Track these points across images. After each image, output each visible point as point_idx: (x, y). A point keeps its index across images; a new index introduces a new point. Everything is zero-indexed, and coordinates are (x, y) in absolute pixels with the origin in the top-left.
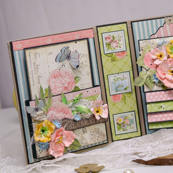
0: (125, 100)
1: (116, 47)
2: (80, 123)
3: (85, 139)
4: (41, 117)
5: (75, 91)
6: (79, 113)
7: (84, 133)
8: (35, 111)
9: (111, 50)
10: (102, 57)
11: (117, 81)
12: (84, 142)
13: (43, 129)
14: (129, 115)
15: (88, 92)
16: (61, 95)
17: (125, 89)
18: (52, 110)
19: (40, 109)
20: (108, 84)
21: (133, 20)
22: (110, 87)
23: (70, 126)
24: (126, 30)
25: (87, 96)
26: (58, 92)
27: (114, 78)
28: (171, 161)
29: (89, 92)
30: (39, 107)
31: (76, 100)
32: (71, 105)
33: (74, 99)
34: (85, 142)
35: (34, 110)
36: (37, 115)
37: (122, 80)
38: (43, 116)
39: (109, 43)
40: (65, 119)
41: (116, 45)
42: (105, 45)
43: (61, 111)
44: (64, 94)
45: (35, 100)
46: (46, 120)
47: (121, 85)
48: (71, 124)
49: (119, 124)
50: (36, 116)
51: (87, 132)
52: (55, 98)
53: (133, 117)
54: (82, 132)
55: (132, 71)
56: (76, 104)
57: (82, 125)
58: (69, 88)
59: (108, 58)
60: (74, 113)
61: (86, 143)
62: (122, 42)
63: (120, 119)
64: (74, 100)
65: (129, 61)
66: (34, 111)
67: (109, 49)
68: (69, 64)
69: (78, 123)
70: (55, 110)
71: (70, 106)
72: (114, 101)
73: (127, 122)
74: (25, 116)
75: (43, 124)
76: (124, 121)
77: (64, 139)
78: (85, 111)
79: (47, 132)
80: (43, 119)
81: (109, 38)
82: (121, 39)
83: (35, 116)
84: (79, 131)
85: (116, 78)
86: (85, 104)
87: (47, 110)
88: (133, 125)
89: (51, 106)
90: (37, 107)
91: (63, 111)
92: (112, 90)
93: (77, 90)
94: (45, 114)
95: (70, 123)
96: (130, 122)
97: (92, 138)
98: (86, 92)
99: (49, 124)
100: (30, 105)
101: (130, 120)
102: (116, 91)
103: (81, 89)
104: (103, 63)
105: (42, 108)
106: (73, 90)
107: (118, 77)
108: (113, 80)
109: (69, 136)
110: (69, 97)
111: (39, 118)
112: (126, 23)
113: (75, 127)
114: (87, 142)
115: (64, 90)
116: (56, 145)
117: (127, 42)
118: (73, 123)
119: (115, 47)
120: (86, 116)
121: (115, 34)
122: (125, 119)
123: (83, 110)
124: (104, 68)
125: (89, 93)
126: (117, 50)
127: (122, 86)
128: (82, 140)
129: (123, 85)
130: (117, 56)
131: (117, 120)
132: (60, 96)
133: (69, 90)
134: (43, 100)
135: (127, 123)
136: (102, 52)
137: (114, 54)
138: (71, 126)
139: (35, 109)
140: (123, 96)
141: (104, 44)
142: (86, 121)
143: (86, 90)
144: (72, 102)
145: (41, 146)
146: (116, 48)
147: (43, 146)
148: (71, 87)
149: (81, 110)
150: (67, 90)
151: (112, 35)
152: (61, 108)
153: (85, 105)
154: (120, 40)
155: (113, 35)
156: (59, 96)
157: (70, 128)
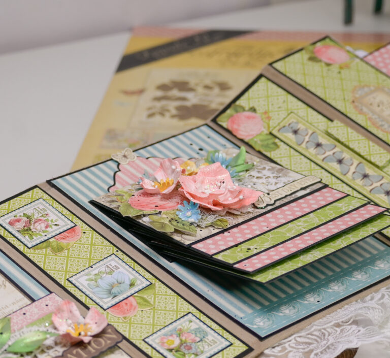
0: (150, 304)
1: (47, 227)
9: (39, 237)
10: (28, 255)
11: (99, 280)
14: (184, 325)
15: (24, 314)
17: (132, 285)
20: (83, 292)
22: (91, 295)
24: (46, 197)
27: (86, 277)
29: (28, 314)
37: (111, 272)
39: (26, 228)
41: (43, 225)
42: (20, 237)
47: (116, 283)
49: (173, 349)
53: (195, 324)
55: (120, 251)
59: (44, 250)
62: (53, 216)
63: (169, 340)
67: (34, 237)
72: (125, 316)
73: (190, 338)
76: (181, 340)
81: (18, 221)
82: (48, 212)
85: (92, 277)
88: (210, 338)
92: (101, 299)
96: (198, 335)
101: (193, 332)
102: (114, 297)
104: (38, 264)
107: (96, 272)
108: (88, 282)
112: (36, 187)
117: (65, 211)
119: (44, 229)
121: (29, 210)
122: (179, 335)
124: (48, 272)
125: (31, 315)
126: (52, 232)
127: (120, 284)
129: (120, 281)
130: (63, 241)
131: (162, 344)
135: (191, 340)
136: (21, 248)
137: (51, 240)
140: (136, 298)
141: (17, 234)
143: (19, 312)
146: (49, 229)
151: (22, 214)
154: (47, 215)
155: (24, 214)
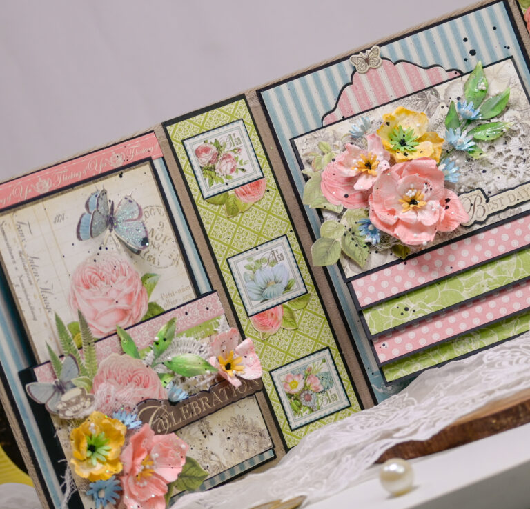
0: (295, 322)
1: (232, 170)
2: (190, 406)
3: (212, 453)
4: (79, 406)
5: (151, 316)
6: (179, 380)
7: (205, 437)
8: (56, 394)
9: (219, 183)
10: (199, 208)
11: (258, 271)
12: (213, 463)
13: (92, 442)
14: (316, 363)
15: (186, 313)
16: (116, 333)
17: (287, 288)
18: (102, 381)
19: (68, 386)
20: (235, 283)
21: (261, 85)
22: (242, 291)
23: (164, 420)
24: (248, 118)
25: (188, 325)
26: (106, 327)
27: (246, 262)
28: (494, 421)
29: (189, 314)
30: (65, 380)
31: (162, 343)
32: (152, 360)
33: (156, 338)
34: (216, 463)
35: (52, 391)
36: (65, 405)
37: (272, 264)
38: (82, 404)
39: (211, 165)
40: (145, 401)
41: (230, 166)
42: (199, 173)
43: (129, 381)
44: (125, 329)
45: (49, 362)
46: (95, 413)
47: (273, 280)
48: (166, 413)
49: (293, 395)
50: (64, 407)
51: (212, 431)
52: (102, 347)
53: (327, 367)
54: (200, 433)
55: (293, 233)
56: (164, 354)
57: (197, 412)
58: (134, 310)
59: (218, 207)
60: (165, 383)
61: (218, 465)
62: (245, 155)
63: (294, 381)
64: (157, 344)
65: (277, 204)
66: (52, 395)
67: (214, 183)
68: (117, 241)
69: (185, 409)
70: (111, 380)
71: (150, 363)
72: (264, 332)
73: (314, 385)
74: (27, 417)
75: (89, 426)
76: (305, 385)
77: (155, 462)
78: (194, 367)
79: (106, 447)
80: (87, 412)
81: (206, 150)
82: (242, 146)
83: (60, 407)
84: (189, 433)
85: (252, 263)
86: (189, 349)
87: (91, 384)
88: (333, 390)
89: (98, 371)
90: (61, 381)
91: (134, 379)
92: (250, 299)
93: (157, 312)
94: (86, 397)
95: (161, 411)
96: (324, 383)
97: (231, 448)
98: (184, 316)
99: (105, 425)
100: (38, 378)
101: (321, 377)
102: (263, 301)
103: (166, 309)
104: (205, 225)
105: (74, 381)
106: (146, 315)
107: (258, 257)
108: (246, 270)
109: (169, 450)
110: (139, 336)
111: (75, 412)
112: (242, 97)
113: (177, 420)
114: (219, 462)
115: (122, 319)
116: (138, 483)
117: (260, 151)
118: (169, 411)
119: (228, 172)
120: (199, 387)
121: (222, 136)
122: (306, 377)
123: (187, 366)
124: (212, 241)
125: (191, 318)
126: (236, 180)
127: (276, 283)
128: (205, 460)
129: (277, 279)
130: (242, 198)
131: (286, 383)
132: (115, 337)
133: (135, 316)
134: (70, 355)
135: (314, 387)
136: (196, 194)
137: (230, 193)
138: (167, 421)
139: (54, 387)
140: (285, 310)
141: (197, 169)
142: (204, 400)
143: (182, 308)
144: (152, 351)
145: (95, 496)
146: (234, 175)
147: (102, 494)
148: (138, 308)
149: (184, 368)
150: (129, 317)
151: (213, 141)
152: (128, 371)
153: (190, 352)
154: (239, 150)
155: (216, 141)
156: (111, 338)
157: (166, 427)
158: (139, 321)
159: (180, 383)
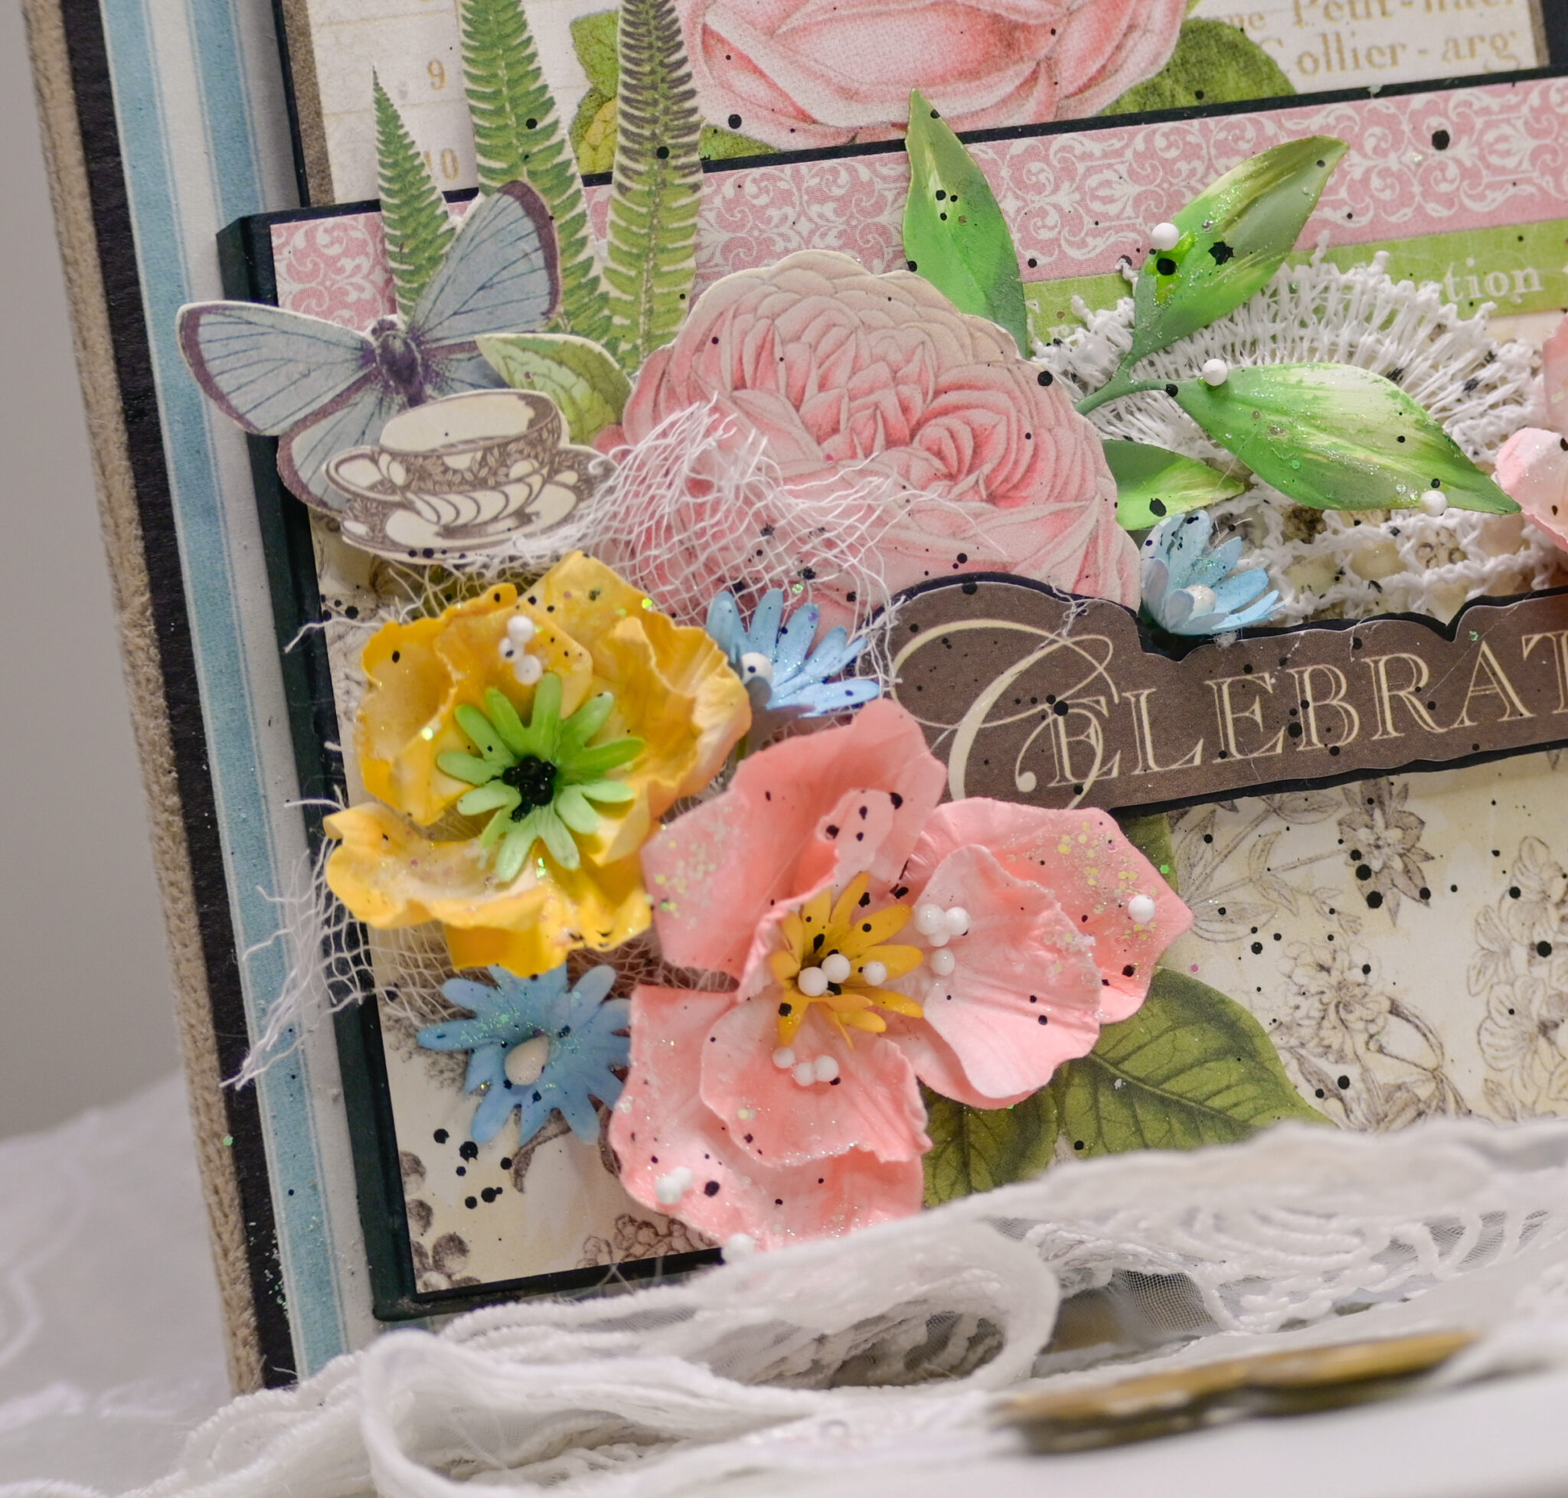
2: (1285, 685)
3: (1395, 1010)
4: (491, 502)
5: (1185, 100)
6: (1275, 521)
7: (1374, 900)
8: (367, 399)
12: (1385, 1072)
15: (1441, 140)
16: (899, 145)
18: (696, 393)
19: (460, 369)
23: (1077, 726)
25: (1435, 210)
26: (849, 94)
29: (1460, 149)
30: (451, 331)
31: (1197, 266)
32: (1106, 358)
33: (1166, 233)
34: (1408, 1075)
35: (345, 376)
36: (398, 475)
38: (517, 494)
40: (969, 583)
43: (891, 443)
44: (967, 137)
45: (373, 206)
46: (575, 562)
48: (1099, 687)
50: (386, 484)
51: (1434, 877)
52: (785, 198)
56: (1205, 339)
57: (1326, 731)
58: (1076, 39)
60: (1158, 508)
61: (1425, 1091)
64: (1167, 266)
66: (341, 400)
69: (1243, 694)
70: (769, 402)
71: (1090, 372)
74: (210, 512)
75: (504, 632)
77: (945, 962)
78: (1359, 454)
79: (604, 791)
80: (529, 548)
83: (360, 476)
84: (1267, 848)
86: (1389, 349)
87: (615, 397)
89: (687, 327)
90: (415, 333)
91: (933, 431)
93: (1233, 85)
94: (554, 464)
95: (1065, 664)
97: (1539, 1009)
98: (1417, 153)
99: (627, 650)
100: (285, 286)
103: (1302, 85)
106: (1152, 88)
109: (1038, 904)
110: (1065, 198)
111: (449, 532)
113: (1169, 744)
114: (1436, 1075)
115: (970, 74)
116: (785, 1059)
118: (1129, 680)
120: (1411, 591)
123: (1319, 441)
125: (1466, 173)
128: (1334, 1038)
132: (887, 164)
133: (1070, 77)
138: (1094, 736)
139: (365, 353)
142: (1400, 674)
143: (1419, 100)
144: (1125, 307)
145: (483, 1067)
147: (526, 1066)
148: (1107, 29)
149: (1296, 448)
150: (1027, 68)
152: (895, 378)
153: (1395, 375)
156: (858, 163)
157: (1081, 771)
158: (1090, 112)
159: (1273, 539)
